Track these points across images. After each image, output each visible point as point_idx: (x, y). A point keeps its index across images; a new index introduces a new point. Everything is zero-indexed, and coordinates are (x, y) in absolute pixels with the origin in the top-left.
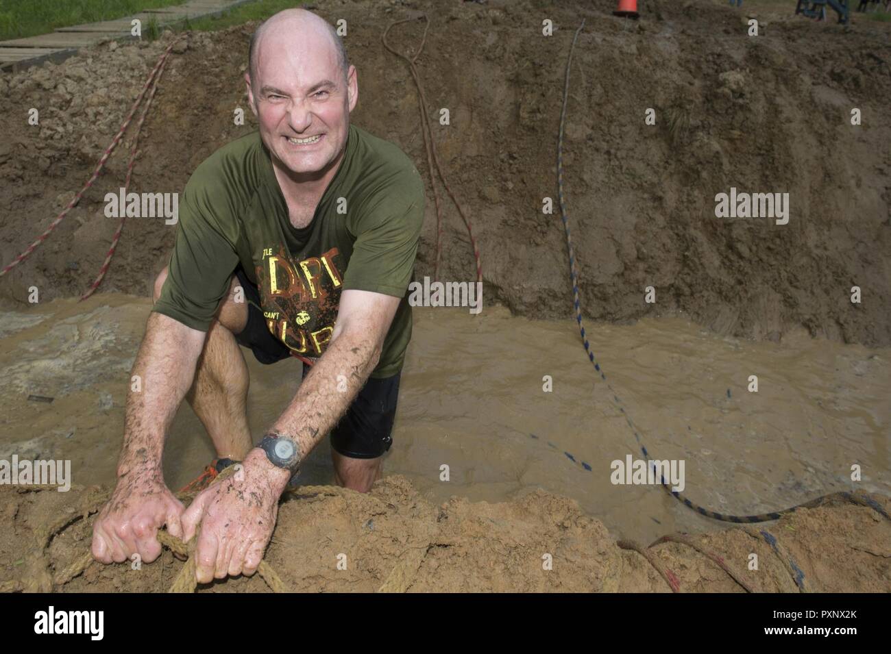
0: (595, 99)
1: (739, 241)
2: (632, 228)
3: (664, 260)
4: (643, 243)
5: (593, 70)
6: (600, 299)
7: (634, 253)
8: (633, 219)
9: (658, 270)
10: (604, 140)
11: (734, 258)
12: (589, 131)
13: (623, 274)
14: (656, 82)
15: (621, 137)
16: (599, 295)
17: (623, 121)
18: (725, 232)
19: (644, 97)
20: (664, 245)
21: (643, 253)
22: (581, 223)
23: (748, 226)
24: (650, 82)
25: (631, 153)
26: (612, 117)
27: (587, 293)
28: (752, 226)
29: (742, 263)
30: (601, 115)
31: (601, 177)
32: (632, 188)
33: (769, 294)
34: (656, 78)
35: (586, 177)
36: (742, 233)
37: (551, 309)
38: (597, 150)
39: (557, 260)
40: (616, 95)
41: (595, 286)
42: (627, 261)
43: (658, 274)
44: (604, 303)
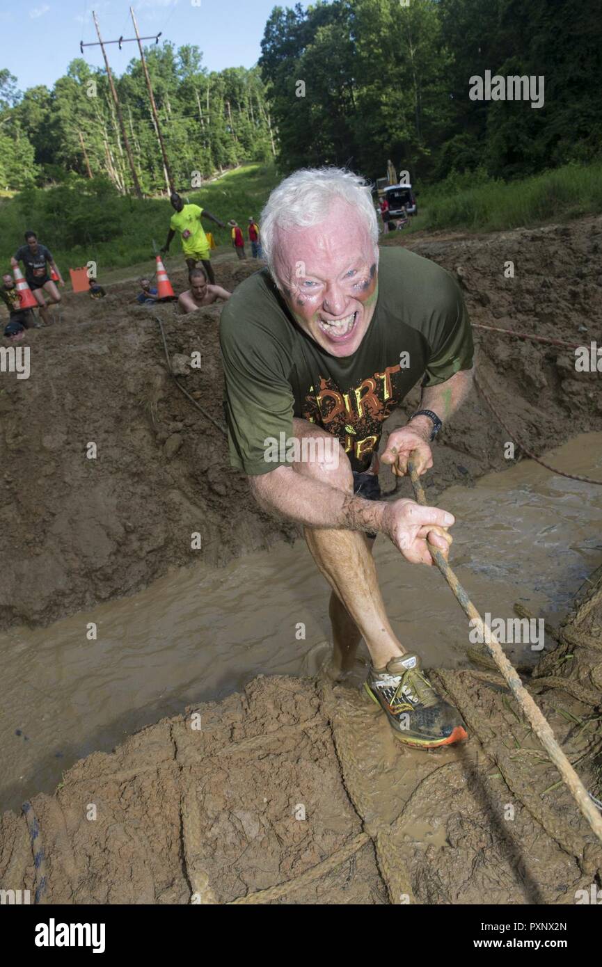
0: (68, 406)
1: (215, 483)
2: (115, 509)
3: (153, 524)
4: (128, 518)
5: (62, 382)
6: (104, 580)
7: (122, 529)
8: (114, 501)
9: (150, 534)
10: (79, 441)
11: (215, 498)
12: (65, 437)
13: (118, 551)
14: (126, 372)
15: (96, 432)
16: (101, 577)
17: (95, 418)
18: (204, 479)
19: (117, 389)
20: (151, 511)
21: (130, 527)
22: (72, 521)
23: (220, 468)
24: (120, 375)
25: (105, 444)
26: (85, 417)
27: (92, 580)
28: (224, 466)
29: (221, 501)
30: (75, 419)
31: (80, 474)
32: (111, 473)
33: (247, 517)
34: (125, 369)
35: (67, 479)
36: (216, 475)
37: (65, 607)
38: (74, 451)
39: (58, 562)
40: (86, 397)
41: (97, 571)
42: (118, 539)
43: (151, 538)
44: (109, 583)
